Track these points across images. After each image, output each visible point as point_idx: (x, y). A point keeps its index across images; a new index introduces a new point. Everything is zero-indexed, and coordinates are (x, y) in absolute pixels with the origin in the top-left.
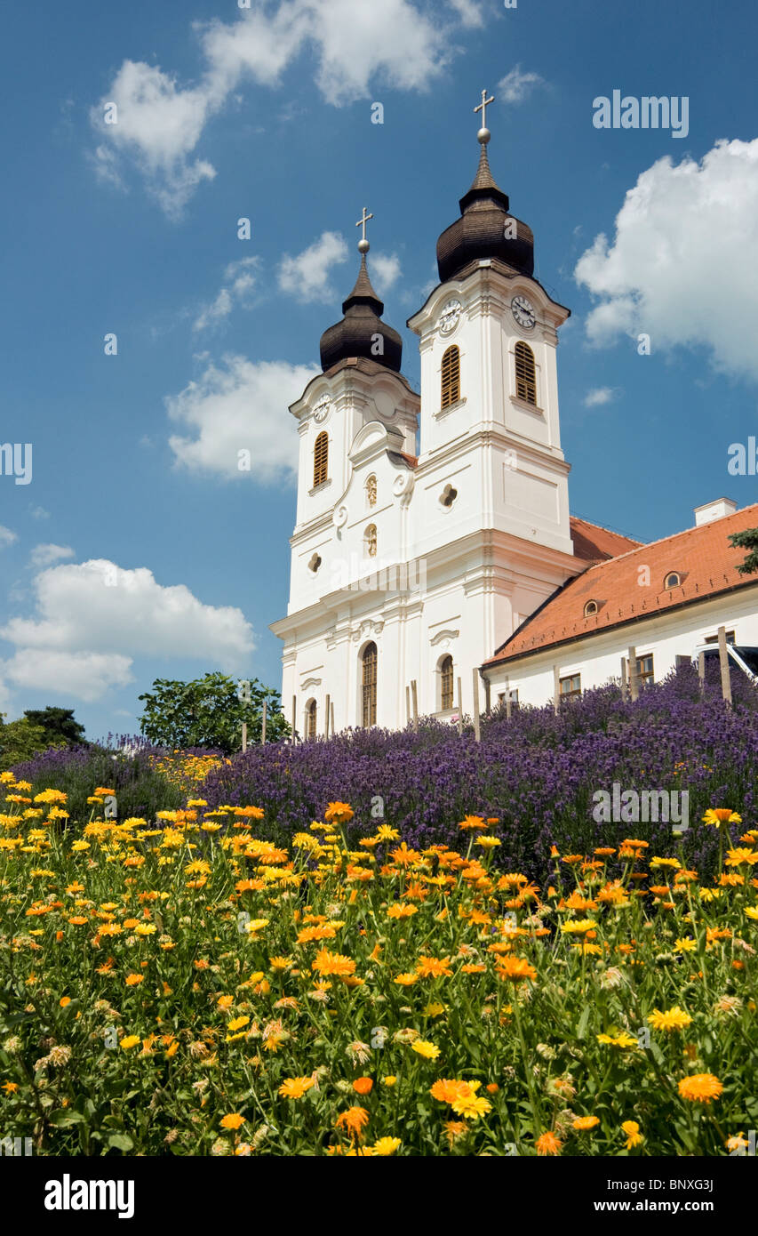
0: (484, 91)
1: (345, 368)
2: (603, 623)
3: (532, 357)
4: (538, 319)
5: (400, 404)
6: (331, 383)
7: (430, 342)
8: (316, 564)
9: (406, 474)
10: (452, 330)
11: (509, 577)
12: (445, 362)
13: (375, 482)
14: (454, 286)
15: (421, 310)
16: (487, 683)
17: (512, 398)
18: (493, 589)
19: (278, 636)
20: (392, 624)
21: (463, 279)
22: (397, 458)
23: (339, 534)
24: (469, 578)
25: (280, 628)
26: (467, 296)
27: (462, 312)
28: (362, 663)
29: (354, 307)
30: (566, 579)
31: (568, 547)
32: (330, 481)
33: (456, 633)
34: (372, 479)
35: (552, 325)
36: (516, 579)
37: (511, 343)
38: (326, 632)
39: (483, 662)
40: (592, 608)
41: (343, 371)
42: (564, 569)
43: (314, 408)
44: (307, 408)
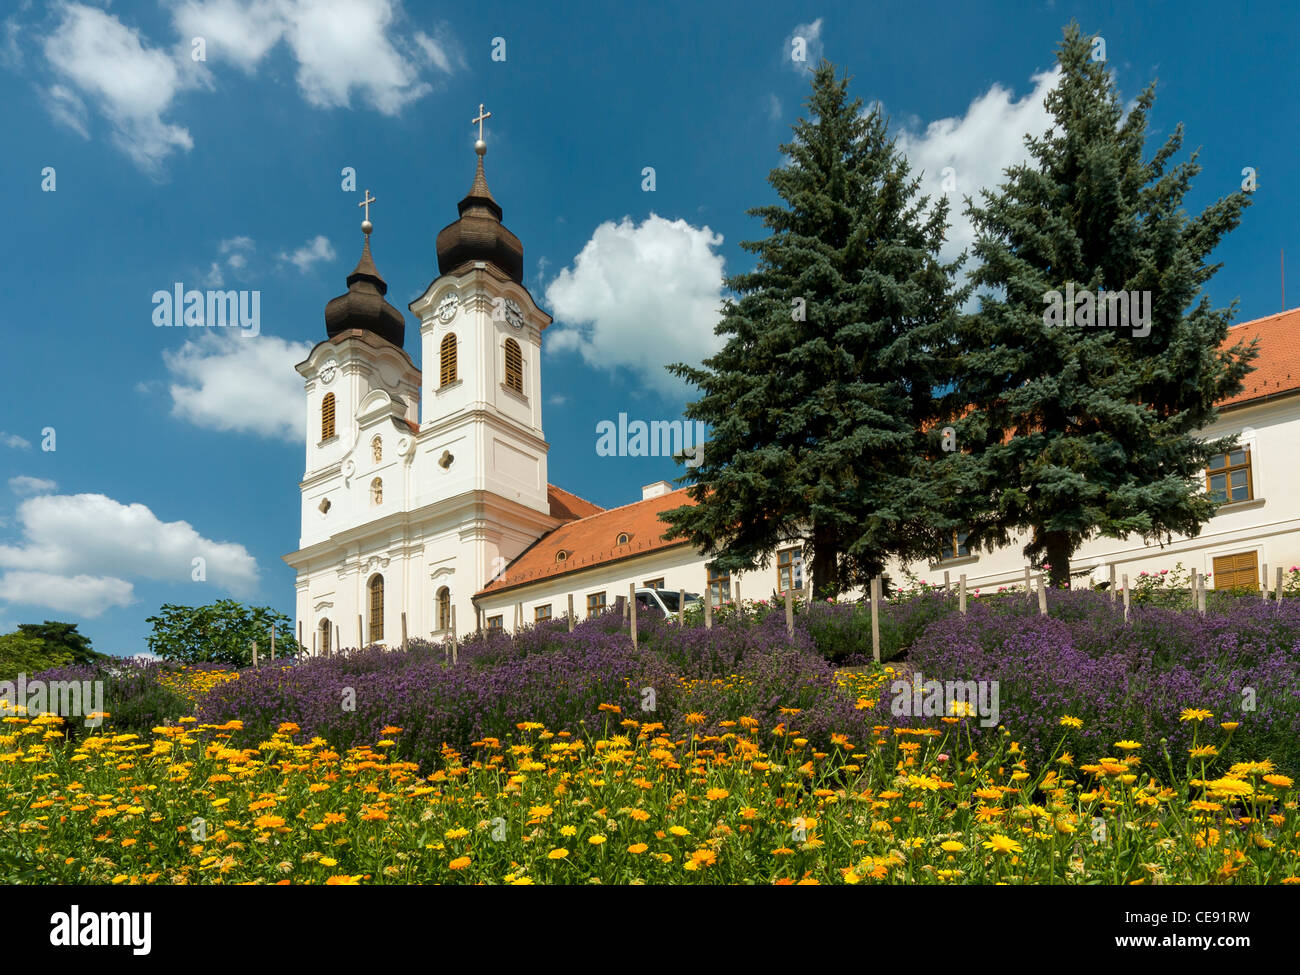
0: (482, 106)
1: (350, 338)
2: (570, 567)
3: (520, 353)
4: (527, 322)
5: (404, 377)
6: (337, 350)
7: (430, 327)
8: (326, 506)
9: (409, 438)
10: (451, 319)
11: (497, 528)
12: (444, 347)
13: (380, 442)
14: (450, 280)
15: (423, 296)
16: (478, 609)
17: (502, 384)
18: (484, 537)
19: (291, 566)
20: (397, 561)
21: (460, 276)
22: (401, 423)
23: (347, 484)
24: (464, 528)
25: (292, 560)
26: (464, 291)
27: (459, 304)
28: (370, 591)
29: (358, 283)
30: (543, 533)
31: (546, 509)
32: (338, 437)
33: (452, 570)
34: (378, 440)
35: (537, 328)
36: (502, 531)
37: (502, 337)
38: (336, 564)
39: (474, 593)
40: (562, 556)
41: (348, 341)
42: (541, 525)
43: (320, 371)
44: (314, 370)
